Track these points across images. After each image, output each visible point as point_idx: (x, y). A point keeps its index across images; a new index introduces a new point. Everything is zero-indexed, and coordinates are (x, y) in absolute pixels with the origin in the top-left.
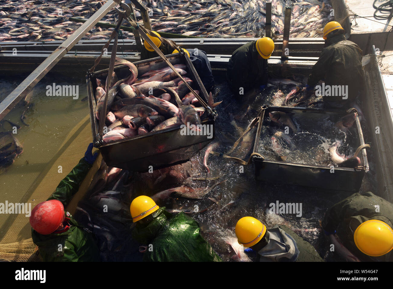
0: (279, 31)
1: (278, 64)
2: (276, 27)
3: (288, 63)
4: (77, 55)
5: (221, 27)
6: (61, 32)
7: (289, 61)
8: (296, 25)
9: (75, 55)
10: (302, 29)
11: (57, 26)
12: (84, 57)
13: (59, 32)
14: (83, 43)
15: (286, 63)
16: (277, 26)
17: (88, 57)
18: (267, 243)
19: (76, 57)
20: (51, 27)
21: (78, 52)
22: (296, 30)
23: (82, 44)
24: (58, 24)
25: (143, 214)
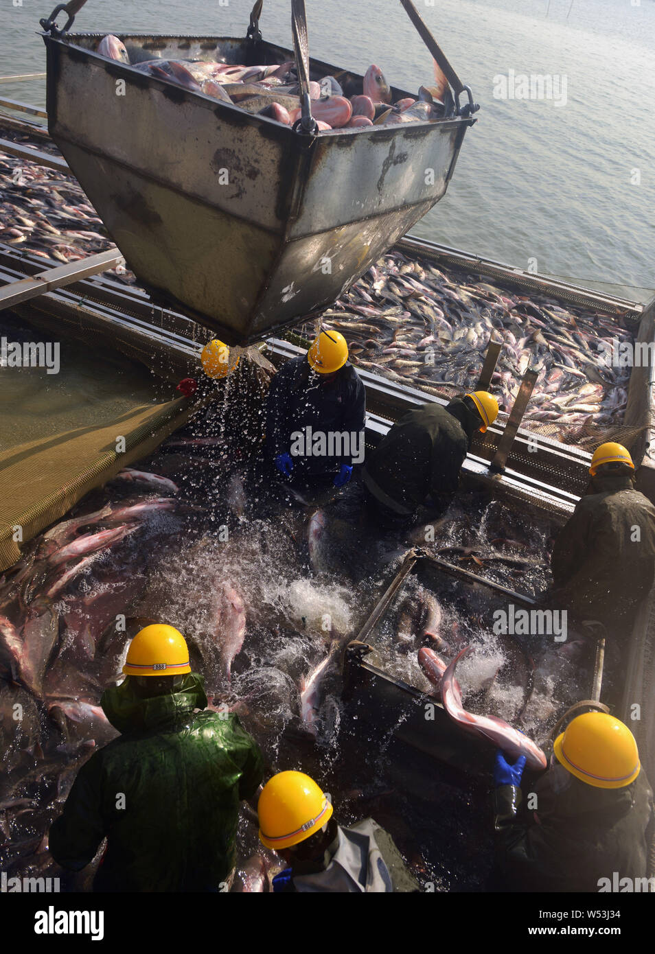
0: (507, 407)
1: (479, 474)
2: (503, 397)
3: (500, 481)
4: (84, 306)
5: (393, 355)
6: (73, 248)
7: (504, 478)
8: (545, 405)
9: (78, 304)
10: (554, 418)
11: (69, 233)
12: (94, 314)
13: (68, 247)
14: (104, 285)
15: (497, 478)
16: (505, 394)
17: (102, 318)
18: (324, 868)
19: (79, 309)
20: (58, 232)
21: (89, 302)
22: (541, 415)
23: (102, 286)
24: (74, 232)
25: (160, 667)
